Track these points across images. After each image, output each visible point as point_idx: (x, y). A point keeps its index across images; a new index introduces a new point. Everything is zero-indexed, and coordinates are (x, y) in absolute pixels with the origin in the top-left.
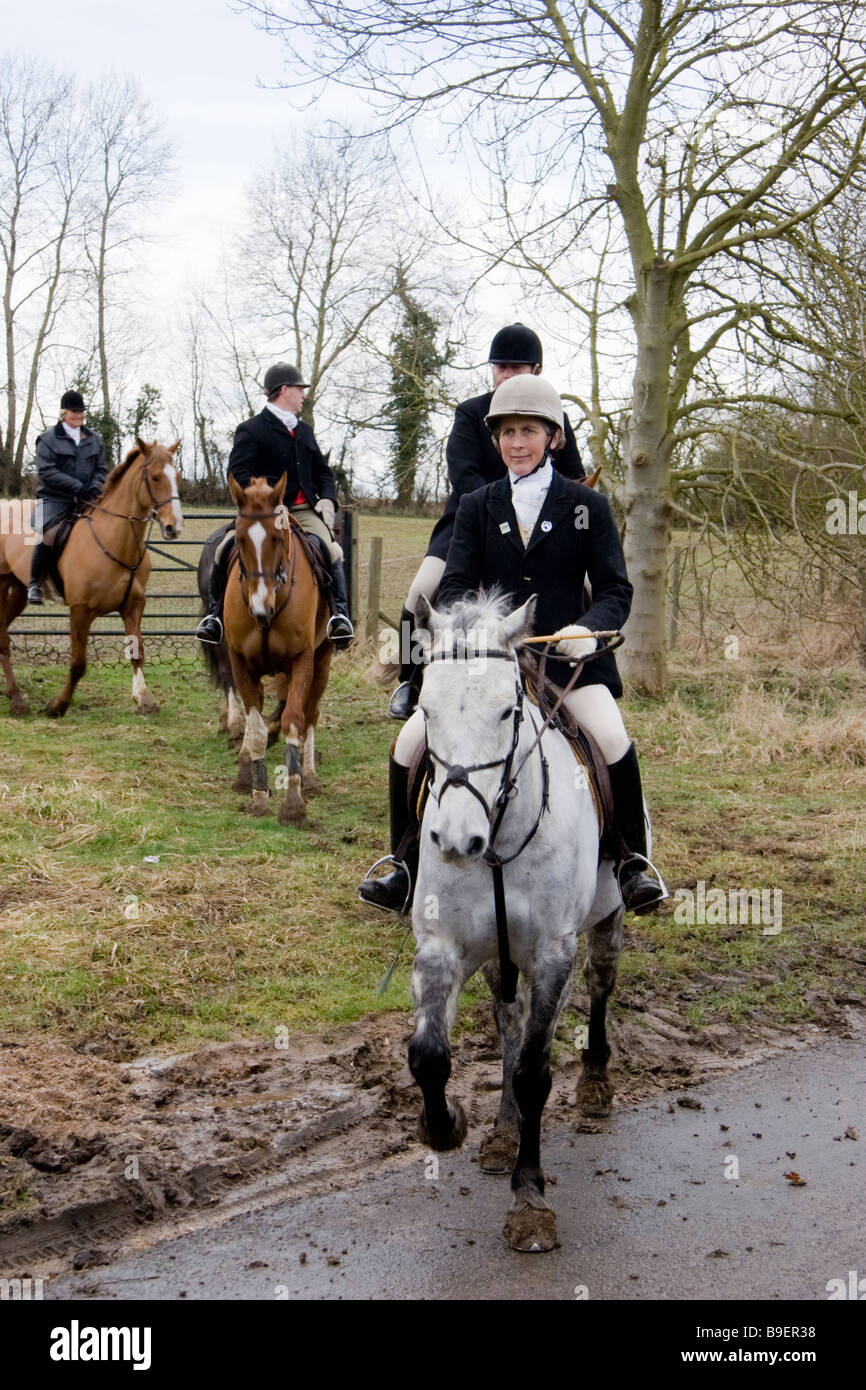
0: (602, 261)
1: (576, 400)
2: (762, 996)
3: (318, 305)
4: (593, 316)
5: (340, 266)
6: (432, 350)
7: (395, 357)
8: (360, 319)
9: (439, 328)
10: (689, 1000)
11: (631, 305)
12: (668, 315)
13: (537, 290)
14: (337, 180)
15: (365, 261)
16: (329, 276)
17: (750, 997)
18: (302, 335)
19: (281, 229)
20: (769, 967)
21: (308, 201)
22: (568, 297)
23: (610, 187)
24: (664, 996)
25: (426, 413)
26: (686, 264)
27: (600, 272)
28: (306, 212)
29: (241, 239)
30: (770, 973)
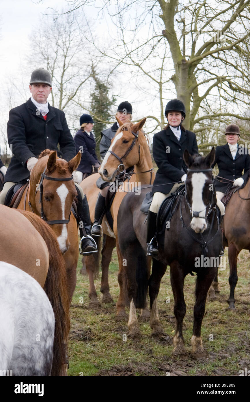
0: (163, 61)
1: (154, 118)
2: (221, 364)
3: (60, 82)
4: (160, 84)
5: (68, 66)
6: (107, 99)
7: (92, 102)
8: (77, 87)
9: (110, 90)
10: (191, 366)
11: (173, 79)
12: (188, 82)
13: (137, 74)
14: (65, 31)
15: (79, 64)
16: (64, 71)
17: (216, 364)
18: (54, 95)
19: (44, 52)
20: (226, 350)
21: (54, 40)
22: (150, 76)
23: (163, 32)
24: (180, 365)
25: (105, 124)
26: (195, 61)
27: (163, 66)
28: (54, 45)
29: (27, 56)
30: (226, 353)
